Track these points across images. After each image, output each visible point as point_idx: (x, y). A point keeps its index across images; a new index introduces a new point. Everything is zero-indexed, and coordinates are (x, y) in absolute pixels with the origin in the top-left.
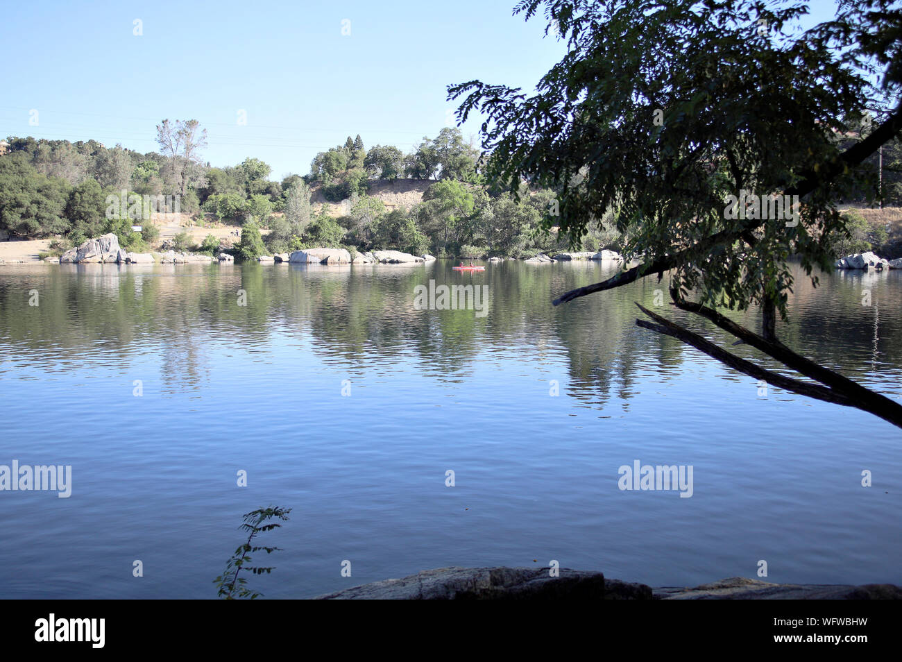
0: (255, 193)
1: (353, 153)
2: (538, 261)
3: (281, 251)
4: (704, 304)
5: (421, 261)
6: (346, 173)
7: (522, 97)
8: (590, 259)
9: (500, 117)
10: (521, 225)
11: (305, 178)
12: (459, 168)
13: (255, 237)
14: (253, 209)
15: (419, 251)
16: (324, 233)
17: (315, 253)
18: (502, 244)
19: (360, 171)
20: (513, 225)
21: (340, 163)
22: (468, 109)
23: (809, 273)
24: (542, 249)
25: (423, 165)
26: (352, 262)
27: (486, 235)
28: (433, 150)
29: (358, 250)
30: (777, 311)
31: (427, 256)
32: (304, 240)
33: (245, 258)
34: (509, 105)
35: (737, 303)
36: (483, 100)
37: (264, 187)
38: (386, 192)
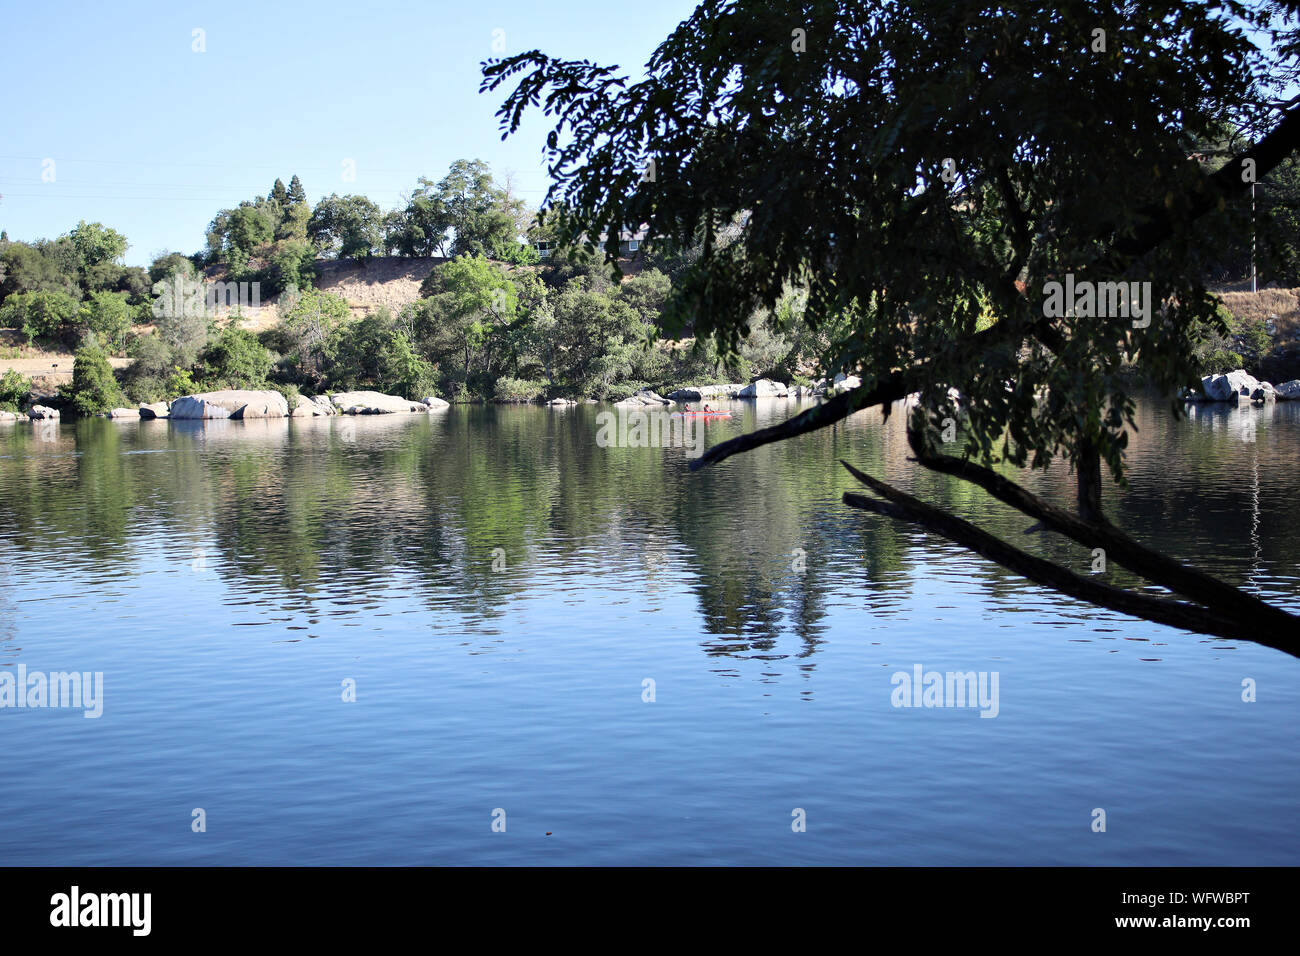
0: (99, 289)
1: (286, 211)
2: (638, 404)
3: (152, 397)
4: (972, 459)
5: (422, 409)
6: (274, 248)
7: (620, 82)
8: (735, 397)
9: (580, 120)
10: (607, 337)
11: (196, 260)
12: (487, 235)
13: (100, 373)
14: (97, 320)
15: (417, 390)
16: (235, 361)
17: (218, 401)
18: (573, 373)
19: (300, 244)
20: (592, 339)
21: (261, 229)
22: (521, 106)
24: (647, 380)
25: (420, 230)
26: (290, 415)
27: (541, 357)
28: (437, 201)
29: (302, 392)
30: (1104, 467)
31: (433, 400)
32: (197, 376)
33: (81, 414)
34: (596, 98)
35: (1032, 455)
36: (548, 89)
37: (114, 278)
38: (351, 282)
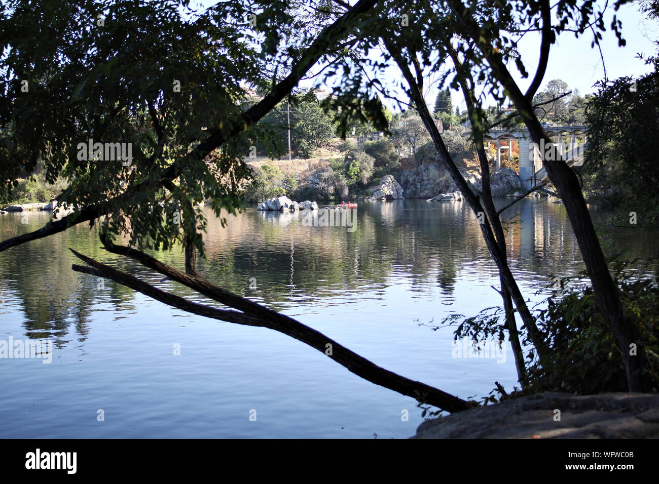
4: (132, 247)
23: (218, 215)
